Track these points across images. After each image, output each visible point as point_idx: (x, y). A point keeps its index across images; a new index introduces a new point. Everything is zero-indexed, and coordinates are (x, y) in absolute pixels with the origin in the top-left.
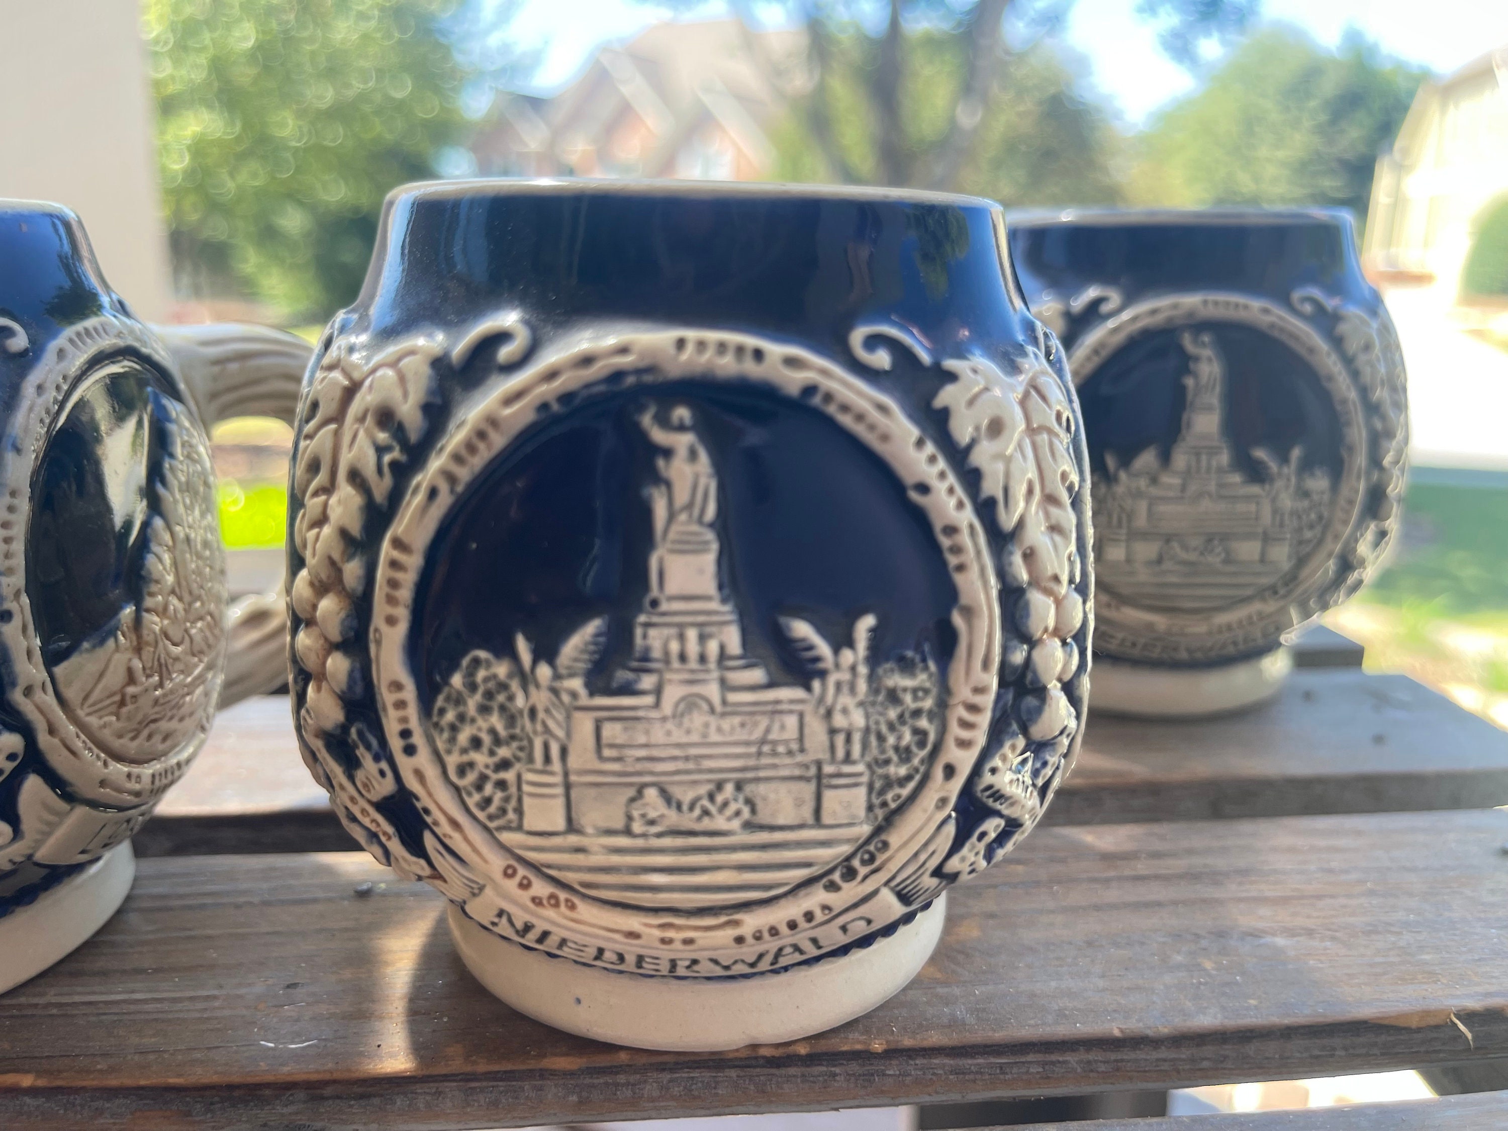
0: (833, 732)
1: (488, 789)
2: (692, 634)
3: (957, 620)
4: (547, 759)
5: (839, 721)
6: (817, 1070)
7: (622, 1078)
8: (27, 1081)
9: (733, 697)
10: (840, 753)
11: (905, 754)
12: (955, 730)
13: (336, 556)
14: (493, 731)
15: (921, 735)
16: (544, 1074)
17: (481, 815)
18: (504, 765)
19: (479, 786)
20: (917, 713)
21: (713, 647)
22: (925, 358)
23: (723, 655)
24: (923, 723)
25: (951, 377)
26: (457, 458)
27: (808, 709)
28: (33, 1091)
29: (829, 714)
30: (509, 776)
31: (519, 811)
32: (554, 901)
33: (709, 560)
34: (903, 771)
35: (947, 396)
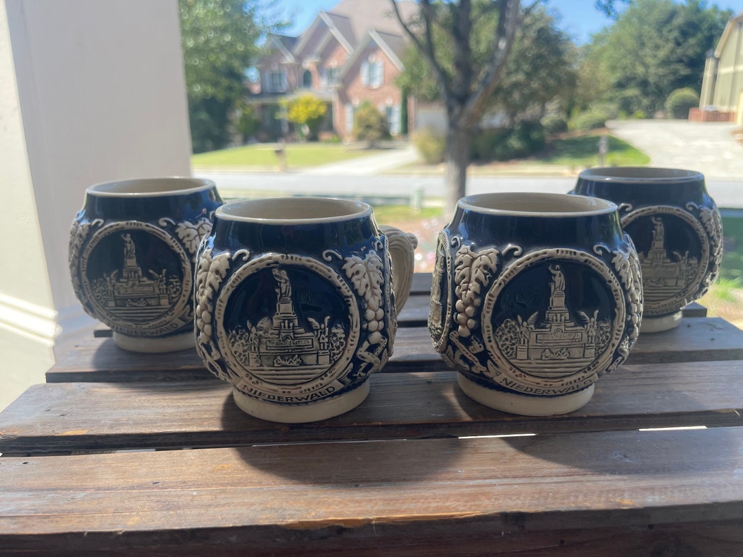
0: (588, 336)
1: (509, 350)
2: (559, 315)
3: (616, 310)
4: (524, 343)
5: (590, 334)
6: (570, 421)
7: (522, 423)
8: (380, 424)
9: (567, 329)
10: (590, 341)
11: (603, 342)
12: (615, 335)
13: (473, 298)
14: (511, 337)
15: (607, 337)
16: (504, 421)
17: (506, 356)
18: (513, 344)
19: (506, 349)
20: (606, 332)
21: (563, 318)
22: (609, 251)
23: (565, 320)
24: (608, 334)
25: (615, 255)
26: (506, 277)
27: (583, 331)
28: (382, 426)
29: (588, 332)
30: (514, 347)
31: (516, 355)
32: (521, 376)
33: (563, 299)
34: (603, 345)
35: (614, 260)
